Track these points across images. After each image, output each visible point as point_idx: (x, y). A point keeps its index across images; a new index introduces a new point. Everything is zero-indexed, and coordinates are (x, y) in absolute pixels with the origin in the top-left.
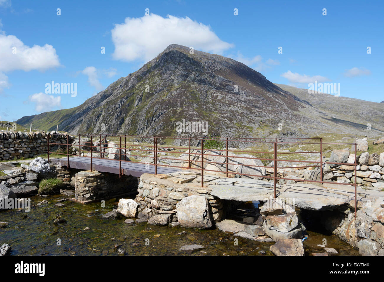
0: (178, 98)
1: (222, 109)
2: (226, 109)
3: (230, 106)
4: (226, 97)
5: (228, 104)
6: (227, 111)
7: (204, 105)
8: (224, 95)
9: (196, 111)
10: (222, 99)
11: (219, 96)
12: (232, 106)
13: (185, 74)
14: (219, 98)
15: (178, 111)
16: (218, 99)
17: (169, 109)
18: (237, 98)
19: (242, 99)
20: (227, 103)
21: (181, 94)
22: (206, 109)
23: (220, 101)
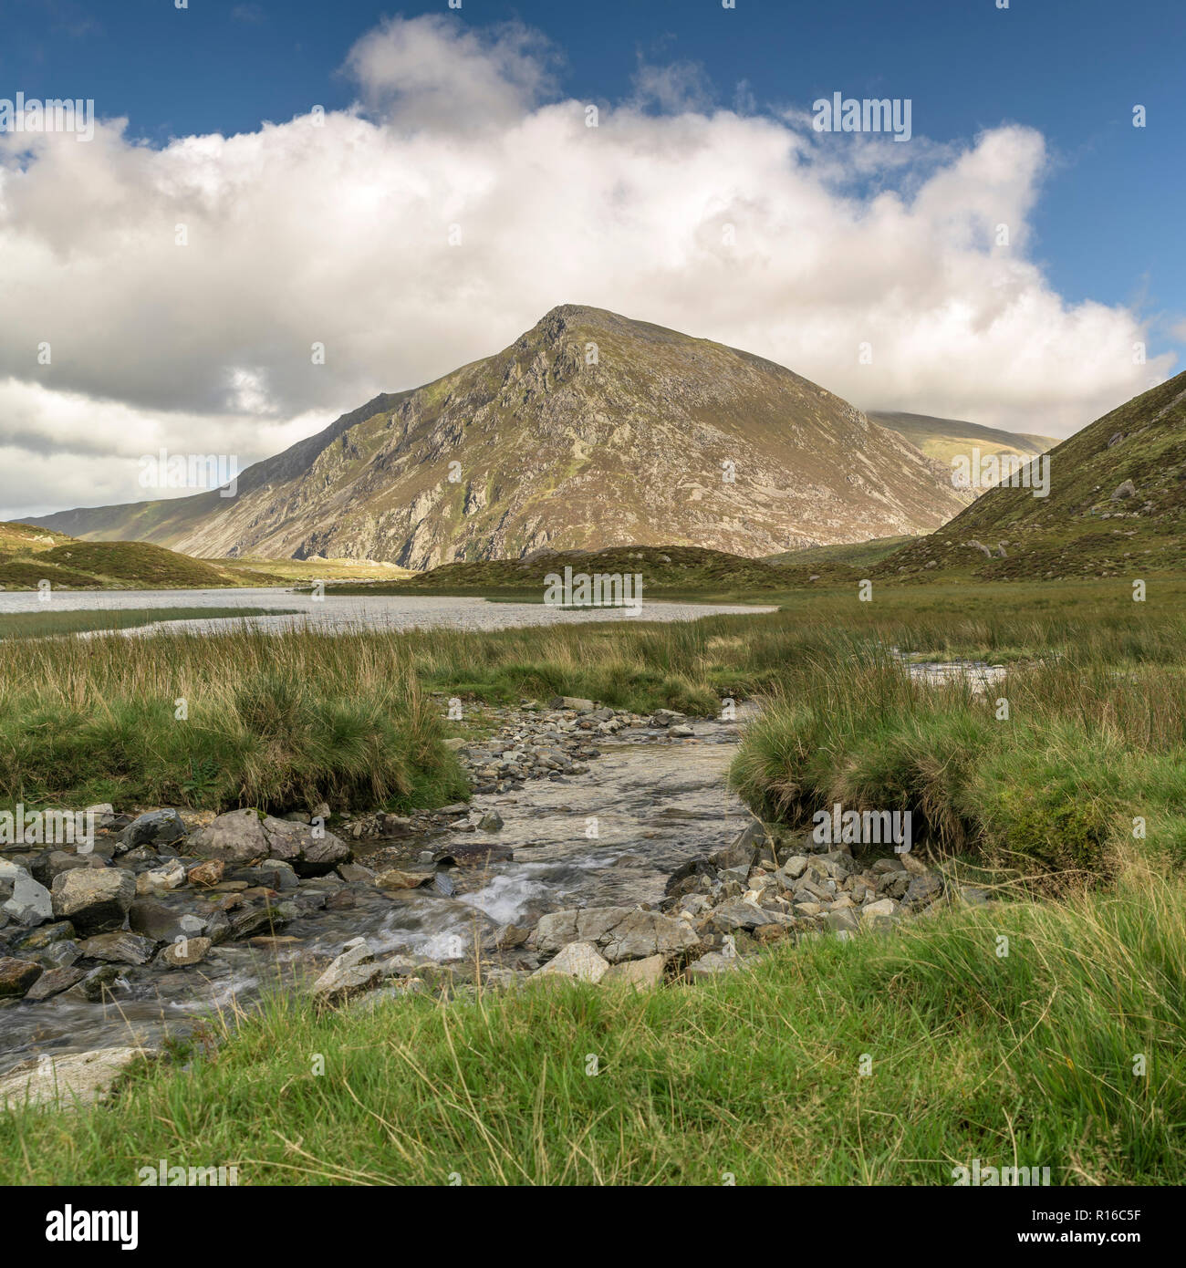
0: (586, 498)
1: (700, 526)
2: (712, 526)
3: (721, 520)
4: (716, 493)
5: (716, 513)
6: (713, 532)
7: (653, 517)
8: (710, 488)
9: (633, 533)
10: (703, 498)
11: (694, 492)
12: (726, 518)
13: (607, 421)
14: (696, 496)
15: (588, 533)
16: (691, 498)
17: (564, 526)
18: (746, 495)
19: (758, 499)
20: (713, 512)
21: (594, 484)
22: (659, 526)
23: (696, 504)
